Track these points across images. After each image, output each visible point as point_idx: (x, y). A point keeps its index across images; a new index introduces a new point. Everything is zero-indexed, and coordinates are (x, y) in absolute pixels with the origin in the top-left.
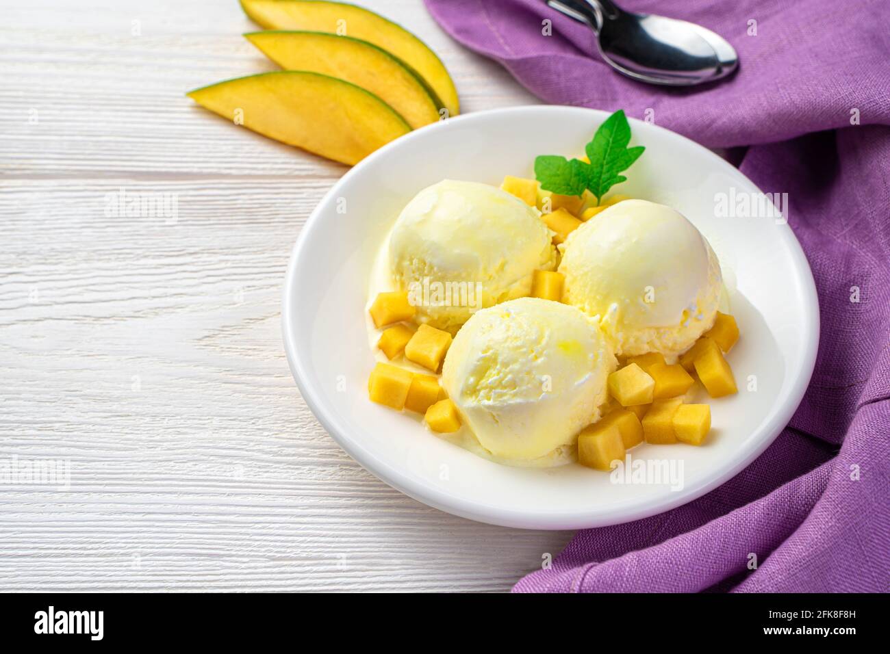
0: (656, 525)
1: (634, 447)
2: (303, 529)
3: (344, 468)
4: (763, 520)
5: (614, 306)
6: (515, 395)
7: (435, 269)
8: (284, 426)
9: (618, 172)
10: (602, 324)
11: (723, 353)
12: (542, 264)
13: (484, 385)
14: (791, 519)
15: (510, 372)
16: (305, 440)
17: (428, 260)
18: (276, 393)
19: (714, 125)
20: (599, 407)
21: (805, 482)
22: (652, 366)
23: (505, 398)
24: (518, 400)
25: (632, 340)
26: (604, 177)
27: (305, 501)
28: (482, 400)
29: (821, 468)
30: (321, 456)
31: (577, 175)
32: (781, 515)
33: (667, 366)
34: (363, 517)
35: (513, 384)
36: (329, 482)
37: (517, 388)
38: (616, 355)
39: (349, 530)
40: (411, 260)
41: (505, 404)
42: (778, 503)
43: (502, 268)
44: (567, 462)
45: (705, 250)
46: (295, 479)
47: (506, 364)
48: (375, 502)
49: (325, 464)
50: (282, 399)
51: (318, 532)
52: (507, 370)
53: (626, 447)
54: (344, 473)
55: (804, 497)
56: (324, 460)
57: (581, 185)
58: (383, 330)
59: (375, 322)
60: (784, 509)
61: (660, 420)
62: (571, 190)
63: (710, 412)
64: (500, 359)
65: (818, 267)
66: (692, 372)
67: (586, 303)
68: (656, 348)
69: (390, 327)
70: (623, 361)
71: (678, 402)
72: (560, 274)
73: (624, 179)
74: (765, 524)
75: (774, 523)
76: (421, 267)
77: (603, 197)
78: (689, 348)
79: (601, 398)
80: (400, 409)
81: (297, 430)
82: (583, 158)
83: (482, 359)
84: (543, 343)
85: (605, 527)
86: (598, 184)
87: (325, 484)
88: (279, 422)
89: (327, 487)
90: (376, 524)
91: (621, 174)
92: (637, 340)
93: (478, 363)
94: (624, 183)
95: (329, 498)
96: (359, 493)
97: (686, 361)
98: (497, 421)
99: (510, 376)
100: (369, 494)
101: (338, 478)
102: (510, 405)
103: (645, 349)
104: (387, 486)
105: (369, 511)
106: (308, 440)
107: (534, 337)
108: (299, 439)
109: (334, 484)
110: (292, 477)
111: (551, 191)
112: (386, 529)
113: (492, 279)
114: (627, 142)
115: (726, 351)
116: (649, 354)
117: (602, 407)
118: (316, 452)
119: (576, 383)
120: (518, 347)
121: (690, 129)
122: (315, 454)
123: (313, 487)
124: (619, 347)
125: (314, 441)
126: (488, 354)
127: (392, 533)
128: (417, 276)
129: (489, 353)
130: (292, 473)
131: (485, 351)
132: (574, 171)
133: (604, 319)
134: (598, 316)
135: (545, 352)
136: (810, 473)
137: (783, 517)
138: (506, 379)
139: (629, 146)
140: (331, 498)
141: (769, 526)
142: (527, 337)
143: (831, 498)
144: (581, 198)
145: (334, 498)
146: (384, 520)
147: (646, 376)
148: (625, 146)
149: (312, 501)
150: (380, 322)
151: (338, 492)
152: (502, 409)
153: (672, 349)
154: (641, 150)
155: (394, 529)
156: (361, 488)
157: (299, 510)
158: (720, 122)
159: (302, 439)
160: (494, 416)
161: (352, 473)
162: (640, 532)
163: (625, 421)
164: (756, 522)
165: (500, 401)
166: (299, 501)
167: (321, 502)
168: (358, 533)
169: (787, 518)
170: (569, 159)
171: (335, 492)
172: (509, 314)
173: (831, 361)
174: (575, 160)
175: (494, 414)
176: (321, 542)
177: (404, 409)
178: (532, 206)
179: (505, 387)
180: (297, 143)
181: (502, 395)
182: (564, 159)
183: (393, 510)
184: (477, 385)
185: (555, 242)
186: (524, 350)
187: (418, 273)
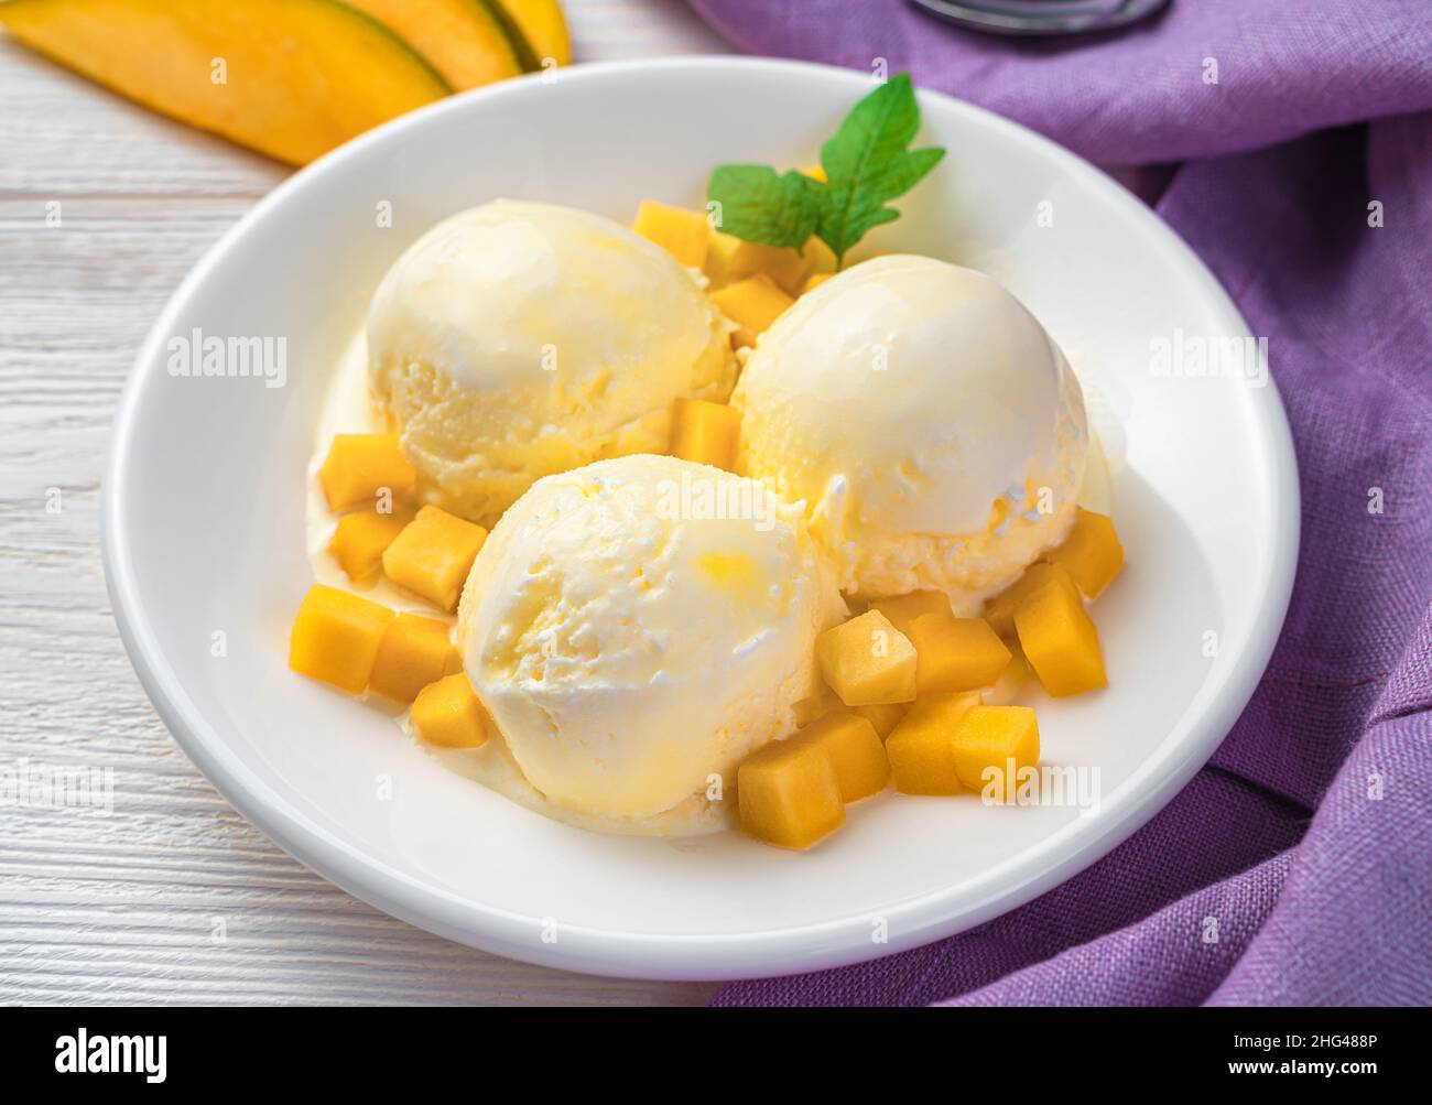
0: (901, 977)
1: (866, 799)
2: (107, 959)
3: (228, 819)
4: (1128, 977)
5: (838, 480)
6: (594, 671)
7: (454, 384)
8: (102, 723)
9: (882, 200)
10: (812, 520)
11: (1087, 599)
12: (697, 387)
13: (530, 645)
14: (1195, 976)
15: (587, 617)
16: (148, 754)
17: (439, 364)
18: (97, 649)
19: (1106, 114)
20: (795, 706)
21: (1237, 890)
22: (921, 618)
23: (573, 677)
24: (601, 684)
25: (878, 560)
26: (854, 210)
27: (123, 893)
28: (524, 679)
29: (1275, 861)
30: (179, 791)
31: (796, 203)
32: (1173, 966)
33: (953, 621)
34: (252, 933)
35: (592, 646)
36: (187, 850)
37: (600, 656)
38: (843, 593)
39: (212, 962)
40: (406, 365)
41: (572, 691)
42: (1167, 939)
43: (601, 390)
44: (720, 826)
45: (1054, 371)
46: (110, 842)
47: (579, 599)
48: (286, 899)
49: (185, 811)
50: (111, 662)
51: (141, 965)
52: (582, 612)
53: (847, 798)
54: (225, 830)
55: (1229, 926)
56: (182, 800)
57: (803, 225)
58: (343, 514)
59: (328, 497)
60: (1179, 953)
61: (925, 739)
62: (780, 236)
63: (1035, 725)
64: (567, 587)
65: (1309, 422)
66: (1009, 637)
67: (781, 473)
68: (935, 583)
69: (358, 511)
70: (858, 604)
71: (970, 700)
72: (734, 409)
73: (895, 215)
74: (1133, 986)
75: (1154, 984)
76: (425, 380)
77: (849, 253)
78: (1008, 584)
79: (799, 686)
80: (358, 690)
81: (135, 732)
82: (815, 171)
83: (530, 584)
84: (666, 553)
85: (784, 978)
86: (839, 226)
87: (176, 856)
88: (95, 713)
89: (180, 863)
90: (280, 950)
91: (889, 204)
92: (890, 559)
93: (519, 594)
94: (894, 225)
95: (180, 887)
96: (253, 878)
97: (996, 615)
98: (556, 728)
99: (586, 626)
100: (274, 880)
101: (209, 842)
102: (581, 693)
103: (909, 582)
104: (293, 863)
105: (269, 919)
106: (155, 755)
107: (644, 541)
108: (133, 753)
109: (197, 856)
110: (103, 839)
111: (740, 236)
112: (300, 962)
113: (579, 410)
114: (911, 137)
115: (1092, 597)
116: (918, 594)
117: (802, 706)
118: (168, 784)
119: (735, 651)
120: (609, 562)
121: (1053, 122)
122: (166, 788)
123: (148, 861)
124: (849, 573)
125: (166, 759)
126: (540, 575)
127: (313, 973)
128: (417, 401)
129: (545, 573)
130: (107, 828)
131: (537, 567)
132: (790, 196)
133: (818, 509)
134: (802, 504)
135: (668, 575)
136: (1249, 873)
137: (1177, 970)
138: (578, 633)
139: (915, 146)
140: (185, 888)
141: (1144, 992)
142: (630, 541)
143: (1282, 931)
144: (801, 255)
145: (191, 889)
146: (299, 942)
147: (900, 638)
148: (902, 147)
149: (141, 894)
150: (339, 498)
151: (204, 875)
152: (563, 700)
153: (969, 586)
154: (938, 154)
155: (318, 963)
156: (258, 867)
157: (106, 914)
158: (1116, 107)
159: (141, 754)
160: (548, 717)
161: (244, 831)
162: (864, 993)
163: (848, 738)
164: (1111, 981)
165: (563, 684)
166: (110, 894)
167: (161, 896)
168: (234, 971)
169: (1187, 974)
170: (781, 171)
171: (196, 874)
172: (599, 487)
173: (1326, 626)
174: (794, 175)
175: (549, 710)
176: (143, 990)
177: (367, 690)
178: (691, 265)
179: (574, 651)
180: (211, 120)
181: (565, 669)
182: (770, 170)
183: (323, 921)
184: (516, 644)
185: (735, 343)
186: (620, 568)
187: (420, 393)
